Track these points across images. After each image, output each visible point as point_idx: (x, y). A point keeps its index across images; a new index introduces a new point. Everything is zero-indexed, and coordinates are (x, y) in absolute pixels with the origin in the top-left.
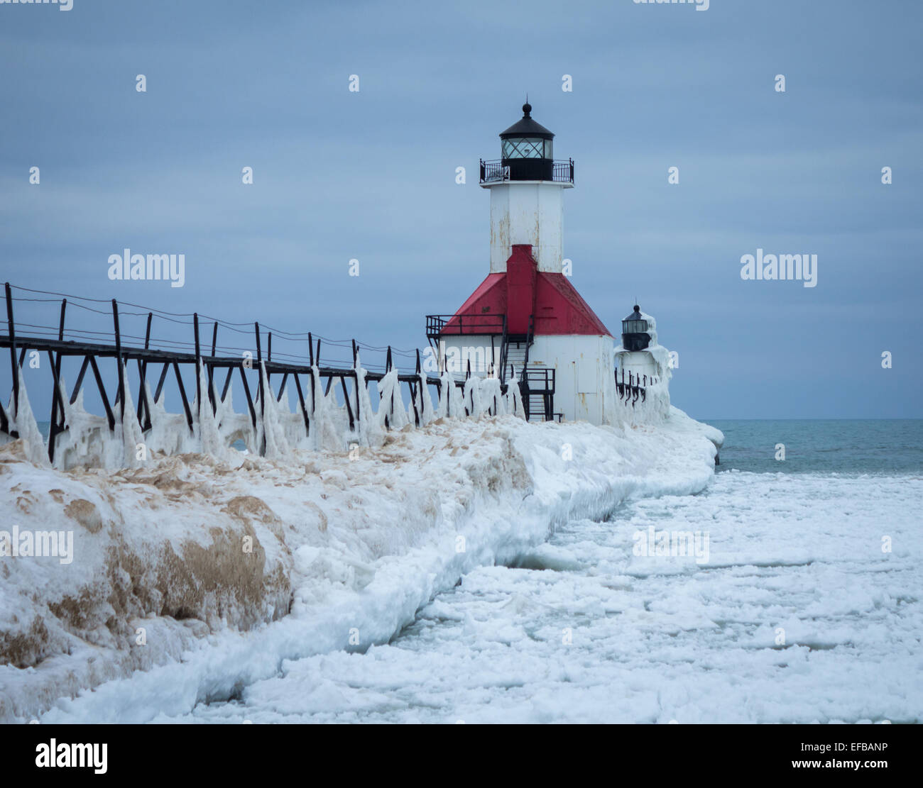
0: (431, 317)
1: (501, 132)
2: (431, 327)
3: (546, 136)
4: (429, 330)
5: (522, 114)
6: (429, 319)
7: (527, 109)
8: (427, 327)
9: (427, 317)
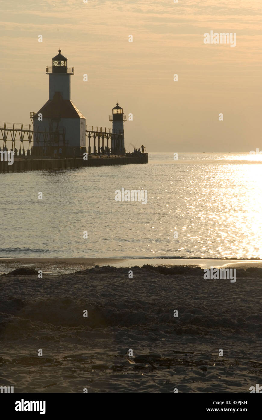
0: (32, 112)
1: (52, 58)
2: (32, 115)
3: (65, 60)
4: (31, 116)
5: (58, 53)
6: (31, 113)
7: (60, 51)
8: (30, 115)
9: (30, 112)
